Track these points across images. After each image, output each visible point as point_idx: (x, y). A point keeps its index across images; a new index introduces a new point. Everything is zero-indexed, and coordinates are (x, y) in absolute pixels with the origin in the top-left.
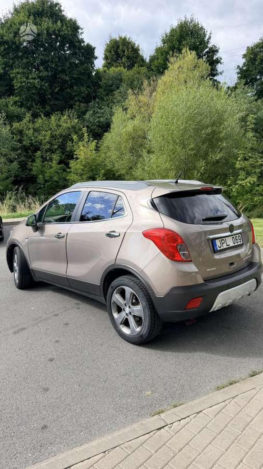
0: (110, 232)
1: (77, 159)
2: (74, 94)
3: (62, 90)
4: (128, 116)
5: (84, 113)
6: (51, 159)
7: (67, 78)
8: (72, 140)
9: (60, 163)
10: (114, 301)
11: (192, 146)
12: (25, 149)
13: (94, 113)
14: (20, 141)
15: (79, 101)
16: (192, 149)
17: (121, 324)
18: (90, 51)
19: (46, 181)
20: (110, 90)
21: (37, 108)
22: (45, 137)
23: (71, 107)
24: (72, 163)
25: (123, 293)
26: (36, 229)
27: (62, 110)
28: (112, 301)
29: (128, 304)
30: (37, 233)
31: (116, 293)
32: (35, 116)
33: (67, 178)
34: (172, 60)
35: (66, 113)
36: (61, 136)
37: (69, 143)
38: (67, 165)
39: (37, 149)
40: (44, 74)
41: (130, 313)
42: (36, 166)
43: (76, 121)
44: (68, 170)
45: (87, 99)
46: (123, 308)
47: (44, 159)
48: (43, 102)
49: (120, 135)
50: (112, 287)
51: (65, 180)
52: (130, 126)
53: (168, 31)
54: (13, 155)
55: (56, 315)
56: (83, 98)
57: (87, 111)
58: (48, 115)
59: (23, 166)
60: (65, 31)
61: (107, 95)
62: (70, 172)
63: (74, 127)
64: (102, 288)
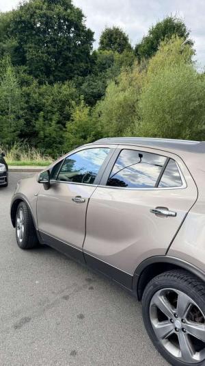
0: (158, 208)
1: (73, 120)
2: (74, 68)
3: (64, 64)
4: (120, 88)
5: (81, 84)
6: (51, 120)
7: (70, 55)
8: (70, 105)
9: (58, 122)
10: (154, 304)
11: (181, 116)
12: (31, 109)
13: (89, 85)
14: (27, 102)
15: (78, 74)
16: (179, 119)
17: (163, 338)
18: (89, 35)
19: (46, 137)
20: (103, 67)
21: (43, 77)
22: (47, 101)
23: (71, 78)
24: (69, 124)
25: (172, 298)
26: (48, 186)
27: (63, 80)
28: (151, 304)
29: (181, 317)
30: (50, 192)
31: (161, 295)
32: (41, 83)
33: (63, 135)
34: (162, 43)
35: (67, 82)
36: (61, 101)
37: (67, 108)
38: (64, 125)
39: (40, 110)
40: (52, 49)
41: (183, 329)
42: (39, 124)
43: (74, 90)
44: (64, 129)
45: (84, 73)
46: (169, 318)
47: (45, 118)
48: (48, 72)
49: (113, 103)
50: (155, 286)
51: (62, 137)
52: (121, 96)
53: (155, 25)
54: (21, 112)
55: (66, 298)
56: (81, 72)
57: (83, 83)
58: (51, 83)
59: (28, 123)
60: (73, 17)
61: (101, 71)
62: (66, 131)
63: (71, 95)
64: (137, 280)
